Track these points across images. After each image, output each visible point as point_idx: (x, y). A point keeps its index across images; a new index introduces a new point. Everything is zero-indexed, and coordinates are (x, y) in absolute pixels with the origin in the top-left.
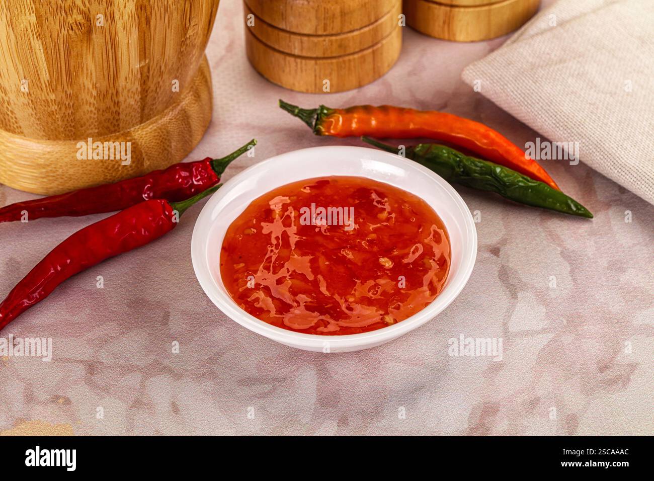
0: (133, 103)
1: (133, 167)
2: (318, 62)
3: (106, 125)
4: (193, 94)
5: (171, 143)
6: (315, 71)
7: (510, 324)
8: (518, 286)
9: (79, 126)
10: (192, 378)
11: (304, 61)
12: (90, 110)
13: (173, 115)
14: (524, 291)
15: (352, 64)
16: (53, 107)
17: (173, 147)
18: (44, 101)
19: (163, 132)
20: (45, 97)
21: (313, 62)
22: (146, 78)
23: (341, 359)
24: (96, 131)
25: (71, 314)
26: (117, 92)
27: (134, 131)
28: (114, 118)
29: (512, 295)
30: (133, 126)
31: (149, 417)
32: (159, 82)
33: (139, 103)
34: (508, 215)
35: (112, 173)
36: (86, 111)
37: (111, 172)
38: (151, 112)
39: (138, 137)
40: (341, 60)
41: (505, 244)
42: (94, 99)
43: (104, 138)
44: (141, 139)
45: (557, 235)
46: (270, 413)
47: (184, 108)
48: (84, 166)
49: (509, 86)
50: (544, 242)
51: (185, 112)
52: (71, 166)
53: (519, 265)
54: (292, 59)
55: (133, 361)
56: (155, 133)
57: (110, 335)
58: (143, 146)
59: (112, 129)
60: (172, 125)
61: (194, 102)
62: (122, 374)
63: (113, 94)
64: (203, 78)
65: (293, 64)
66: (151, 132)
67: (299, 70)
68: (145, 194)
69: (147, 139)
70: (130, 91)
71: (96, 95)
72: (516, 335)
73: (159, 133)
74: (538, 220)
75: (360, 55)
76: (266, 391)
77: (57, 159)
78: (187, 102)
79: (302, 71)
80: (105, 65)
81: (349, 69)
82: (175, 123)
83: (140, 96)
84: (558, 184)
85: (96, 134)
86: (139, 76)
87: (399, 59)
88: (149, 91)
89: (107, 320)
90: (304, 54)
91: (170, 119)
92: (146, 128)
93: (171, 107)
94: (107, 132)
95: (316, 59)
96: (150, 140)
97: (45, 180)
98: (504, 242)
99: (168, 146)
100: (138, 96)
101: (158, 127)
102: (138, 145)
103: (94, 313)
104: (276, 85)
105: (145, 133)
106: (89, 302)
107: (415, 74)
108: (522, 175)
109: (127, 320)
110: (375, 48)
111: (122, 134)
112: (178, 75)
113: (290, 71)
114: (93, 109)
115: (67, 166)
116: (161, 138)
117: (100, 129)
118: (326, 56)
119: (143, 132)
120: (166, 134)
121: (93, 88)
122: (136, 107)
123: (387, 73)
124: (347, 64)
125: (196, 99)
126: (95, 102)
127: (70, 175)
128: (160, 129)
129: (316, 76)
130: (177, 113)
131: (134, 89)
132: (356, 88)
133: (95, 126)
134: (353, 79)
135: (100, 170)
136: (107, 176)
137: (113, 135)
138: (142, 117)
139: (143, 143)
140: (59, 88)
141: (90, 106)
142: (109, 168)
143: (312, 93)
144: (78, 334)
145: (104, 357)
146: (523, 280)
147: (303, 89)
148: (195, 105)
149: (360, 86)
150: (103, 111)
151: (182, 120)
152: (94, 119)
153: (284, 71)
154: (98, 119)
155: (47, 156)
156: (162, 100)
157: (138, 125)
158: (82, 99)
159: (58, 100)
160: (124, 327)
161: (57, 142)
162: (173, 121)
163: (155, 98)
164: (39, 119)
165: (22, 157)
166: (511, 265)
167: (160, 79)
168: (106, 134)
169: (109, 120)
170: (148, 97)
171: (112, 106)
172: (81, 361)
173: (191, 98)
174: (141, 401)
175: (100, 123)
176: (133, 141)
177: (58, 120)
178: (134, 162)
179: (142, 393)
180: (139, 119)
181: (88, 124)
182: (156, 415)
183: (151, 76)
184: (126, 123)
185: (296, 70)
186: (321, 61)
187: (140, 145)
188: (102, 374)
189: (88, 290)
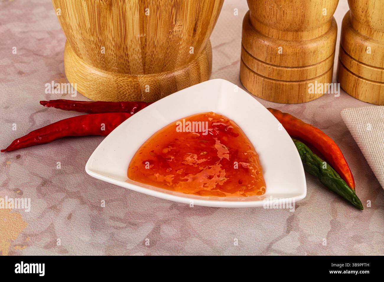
0: (137, 58)
1: (135, 97)
2: (265, 80)
3: (122, 66)
4: (184, 71)
6: (263, 84)
7: (274, 244)
8: (294, 228)
9: (107, 62)
10: (89, 206)
11: (258, 77)
12: (112, 53)
13: (166, 77)
14: (296, 231)
15: (284, 87)
16: (93, 46)
18: (88, 40)
19: (156, 84)
20: (89, 38)
21: (263, 79)
22: (144, 45)
23: (171, 226)
24: (117, 69)
25: (55, 155)
26: (127, 48)
27: (139, 77)
28: (126, 64)
29: (287, 231)
30: (139, 73)
31: (54, 215)
32: (153, 52)
33: (141, 60)
35: (122, 97)
36: (109, 53)
37: (122, 95)
38: (150, 69)
39: (141, 81)
40: (278, 82)
41: (304, 205)
42: (114, 47)
43: (122, 75)
44: (143, 83)
45: (336, 211)
46: (115, 238)
48: (108, 87)
50: (326, 212)
51: (175, 79)
52: (101, 85)
53: (302, 218)
54: (252, 74)
55: (67, 188)
56: (152, 83)
57: (66, 171)
59: (126, 70)
60: (164, 83)
62: (57, 191)
63: (124, 48)
65: (253, 78)
66: (149, 81)
69: (146, 84)
70: (135, 50)
71: (114, 45)
72: (273, 251)
73: (154, 83)
74: (332, 200)
76: (121, 226)
77: (96, 78)
78: (178, 74)
79: (256, 83)
80: (119, 28)
85: (117, 71)
86: (140, 42)
88: (147, 55)
90: (259, 73)
91: (163, 78)
92: (147, 78)
93: (166, 72)
94: (123, 72)
95: (264, 77)
99: (159, 93)
100: (140, 55)
101: (154, 80)
102: (139, 85)
105: (145, 80)
106: (68, 153)
107: (323, 108)
110: (301, 83)
111: (132, 77)
112: (168, 52)
114: (114, 54)
115: (99, 84)
116: (155, 87)
117: (119, 68)
120: (159, 86)
121: (112, 40)
122: (140, 62)
125: (185, 74)
126: (114, 50)
127: (100, 90)
128: (156, 82)
129: (263, 88)
130: (169, 77)
131: (137, 49)
132: (285, 103)
133: (115, 65)
134: (284, 98)
135: (116, 92)
136: (119, 97)
137: (127, 75)
138: (144, 69)
140: (95, 34)
141: (112, 51)
142: (121, 93)
145: (55, 180)
146: (299, 226)
147: (256, 94)
149: (288, 103)
150: (119, 57)
151: (172, 82)
152: (114, 60)
154: (117, 61)
155: (92, 76)
157: (142, 74)
158: (107, 45)
159: (95, 41)
161: (98, 69)
162: (165, 80)
163: (152, 61)
164: (87, 51)
165: (80, 72)
166: (298, 216)
167: (154, 50)
168: (122, 73)
169: (123, 64)
170: (147, 58)
171: (124, 56)
172: (42, 178)
173: (182, 73)
174: (56, 207)
175: (118, 64)
176: (137, 82)
177: (96, 55)
178: (135, 95)
179: (60, 204)
180: (143, 71)
181: (112, 62)
182: (58, 216)
183: (147, 45)
184: (134, 70)
185: (254, 82)
186: (267, 80)
187: (141, 86)
188: (48, 188)
189: (72, 147)
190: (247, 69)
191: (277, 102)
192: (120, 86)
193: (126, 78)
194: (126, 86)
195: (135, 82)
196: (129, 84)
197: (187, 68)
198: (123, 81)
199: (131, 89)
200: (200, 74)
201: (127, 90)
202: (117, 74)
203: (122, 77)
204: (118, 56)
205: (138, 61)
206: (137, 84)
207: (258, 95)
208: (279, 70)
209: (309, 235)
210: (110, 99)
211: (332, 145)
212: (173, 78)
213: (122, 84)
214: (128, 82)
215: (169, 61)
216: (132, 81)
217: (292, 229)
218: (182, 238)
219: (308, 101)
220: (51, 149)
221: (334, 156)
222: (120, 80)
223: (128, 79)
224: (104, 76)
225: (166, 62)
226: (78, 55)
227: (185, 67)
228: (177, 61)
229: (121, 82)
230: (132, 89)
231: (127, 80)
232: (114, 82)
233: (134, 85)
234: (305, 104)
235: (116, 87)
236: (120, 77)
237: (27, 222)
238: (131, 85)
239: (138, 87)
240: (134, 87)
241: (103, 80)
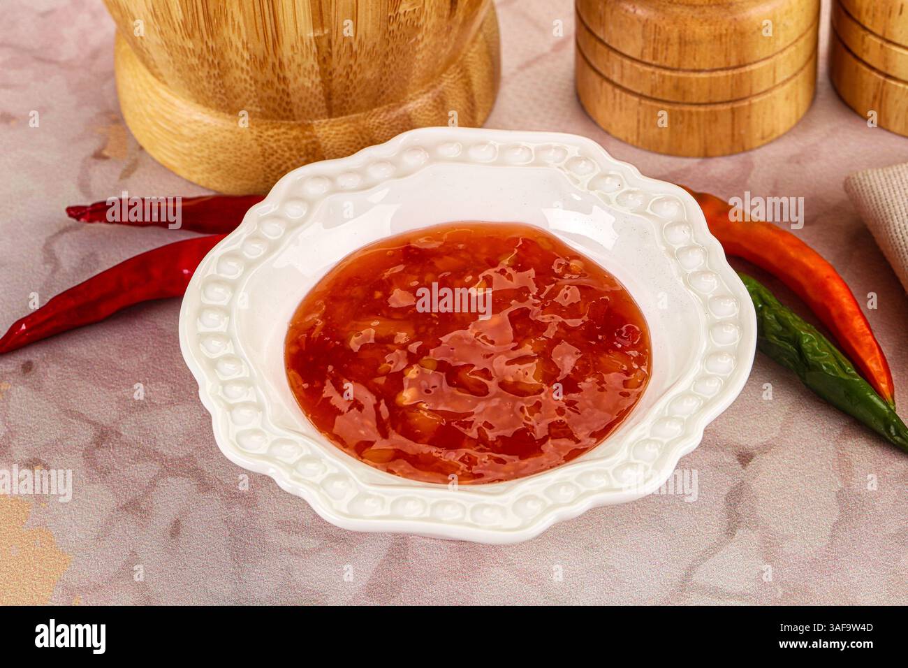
0: (308, 84)
2: (643, 101)
3: (271, 105)
4: (432, 97)
6: (638, 113)
7: (698, 570)
8: (746, 519)
9: (232, 96)
10: (221, 495)
11: (624, 94)
13: (386, 119)
14: (750, 529)
15: (694, 118)
16: (193, 60)
18: (180, 47)
19: (363, 139)
20: (181, 43)
21: (636, 99)
22: (326, 55)
24: (259, 110)
25: (121, 355)
26: (281, 63)
27: (318, 125)
28: (281, 99)
29: (728, 530)
30: (316, 117)
31: (135, 529)
32: (351, 66)
33: (320, 88)
34: (798, 411)
36: (237, 77)
37: (275, 173)
38: (345, 105)
39: (323, 135)
40: (677, 108)
41: (765, 453)
42: (248, 64)
43: (272, 123)
44: (327, 140)
45: (850, 464)
47: (408, 112)
48: (239, 154)
50: (824, 468)
51: (410, 120)
52: (220, 150)
53: (765, 490)
54: (609, 87)
55: (161, 447)
56: (350, 136)
57: (153, 400)
58: (328, 150)
59: (282, 113)
60: (382, 133)
61: (430, 108)
62: (137, 458)
65: (611, 96)
66: (344, 134)
67: (617, 107)
69: (335, 142)
70: (302, 67)
71: (248, 58)
72: (698, 588)
73: (357, 138)
74: (837, 432)
75: (709, 108)
76: (307, 548)
77: (204, 133)
78: (417, 106)
79: (621, 109)
80: (259, 20)
81: (689, 126)
82: (388, 131)
83: (319, 79)
84: (896, 392)
85: (258, 114)
86: (314, 49)
87: (789, 133)
88: (334, 75)
89: (162, 378)
90: (625, 84)
91: (379, 123)
92: (337, 126)
93: (386, 107)
94: (276, 116)
95: (641, 96)
96: (341, 145)
97: (187, 158)
98: (766, 448)
100: (316, 76)
101: (357, 130)
102: (319, 146)
103: (150, 364)
105: (334, 132)
106: (154, 347)
107: (798, 162)
108: (841, 358)
110: (736, 105)
111: (300, 125)
112: (387, 63)
113: (607, 104)
114: (248, 78)
115: (215, 147)
117: (264, 109)
118: (654, 96)
119: (332, 130)
121: (243, 48)
122: (317, 92)
123: (759, 147)
124: (687, 117)
125: (435, 104)
126: (249, 69)
127: (218, 161)
128: (360, 133)
129: (639, 121)
130: (394, 116)
131: (308, 66)
132: (698, 157)
133: (254, 102)
134: (695, 142)
135: (260, 167)
136: (269, 177)
137: (286, 122)
138: (329, 108)
139: (329, 146)
140: (197, 34)
141: (242, 72)
142: (273, 167)
143: (632, 145)
144: (113, 386)
145: (128, 428)
146: (758, 513)
147: (622, 135)
148: (432, 114)
149: (706, 155)
150: (263, 84)
152: (251, 92)
153: (599, 101)
154: (257, 95)
155: (194, 127)
156: (362, 93)
157: (325, 118)
158: (230, 60)
159: (198, 51)
160: (177, 395)
161: (209, 111)
162: (385, 126)
163: (348, 86)
164: (179, 70)
165: (163, 117)
166: (755, 486)
167: (352, 62)
168: (274, 118)
169: (274, 99)
170: (334, 83)
171: (276, 80)
172: (95, 424)
173: (427, 102)
174: (138, 503)
175: (261, 100)
176: (314, 139)
177: (202, 80)
179: (146, 494)
180: (325, 110)
181: (244, 97)
182: (146, 529)
183: (334, 54)
184: (303, 111)
185: (614, 105)
186: (648, 103)
187: (324, 148)
188: (111, 450)
189: (161, 329)
190: (593, 74)
191: (677, 155)
192: (271, 151)
193: (283, 130)
194: (286, 149)
195: (306, 138)
196: (293, 145)
197: (440, 88)
198: (276, 137)
199: (298, 157)
200: (472, 96)
201: (287, 161)
202: (260, 121)
203: (273, 128)
204: (260, 83)
205: (313, 90)
206: (314, 143)
207: (627, 138)
208: (679, 79)
209: (786, 538)
210: (245, 182)
211: (828, 280)
212: (406, 118)
213: (274, 145)
214: (289, 139)
215: (392, 82)
216: (301, 136)
217: (739, 522)
218: (464, 570)
219: (757, 145)
220: (108, 339)
221: (834, 312)
222: (268, 136)
223: (289, 132)
224: (226, 128)
225: (385, 86)
226: (153, 74)
227: (434, 87)
228: (413, 77)
229: (272, 140)
230: (301, 156)
231: (285, 136)
232: (253, 142)
233: (306, 146)
234: (752, 153)
235: (259, 153)
236: (268, 128)
237: (71, 554)
238: (299, 146)
239: (315, 149)
240: (307, 150)
241: (224, 137)
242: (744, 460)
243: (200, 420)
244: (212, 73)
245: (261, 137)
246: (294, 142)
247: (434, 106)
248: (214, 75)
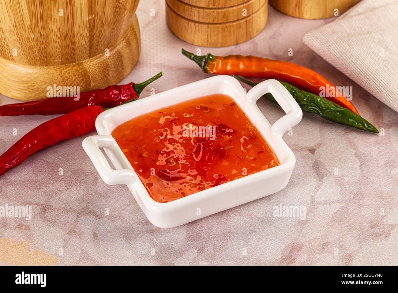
0: (84, 43)
1: (84, 86)
2: (209, 26)
3: (66, 57)
4: (126, 42)
5: (109, 72)
6: (207, 32)
7: (316, 196)
8: (325, 173)
9: (49, 56)
11: (200, 25)
12: (56, 46)
13: (111, 54)
14: (328, 176)
15: (232, 28)
16: (33, 43)
17: (110, 75)
18: (27, 38)
19: (104, 65)
20: (28, 36)
21: (206, 26)
22: (92, 27)
24: (60, 61)
25: (36, 175)
26: (74, 35)
27: (85, 63)
28: (71, 53)
29: (320, 179)
30: (84, 59)
31: (78, 240)
32: (101, 31)
33: (88, 44)
34: (323, 129)
36: (53, 46)
38: (96, 51)
39: (88, 66)
40: (224, 25)
41: (319, 147)
42: (59, 39)
43: (65, 66)
44: (90, 68)
45: (354, 143)
46: (155, 242)
47: (119, 50)
48: (52, 83)
49: (332, 47)
50: (345, 147)
51: (120, 53)
52: (43, 83)
53: (326, 161)
54: (192, 24)
55: (72, 206)
56: (99, 65)
57: (59, 189)
58: (91, 72)
59: (71, 60)
60: (110, 61)
61: (126, 47)
62: (64, 213)
63: (70, 36)
64: (133, 32)
65: (193, 27)
66: (96, 64)
67: (197, 31)
68: (89, 104)
69: (93, 69)
70: (82, 35)
71: (60, 36)
72: (319, 203)
73: (101, 65)
74: (343, 133)
75: (237, 22)
77: (35, 78)
78: (121, 47)
79: (199, 32)
80: (66, 16)
81: (230, 32)
82: (112, 59)
83: (88, 39)
84: (358, 111)
85: (60, 63)
86: (88, 25)
87: (265, 28)
88: (94, 36)
90: (201, 20)
91: (109, 56)
92: (93, 61)
93: (110, 49)
94: (67, 62)
95: (208, 24)
96: (95, 69)
97: (27, 91)
98: (319, 145)
99: (107, 74)
100: (87, 39)
101: (101, 61)
102: (87, 72)
103: (50, 176)
104: (183, 40)
105: (92, 64)
106: (48, 169)
107: (274, 38)
108: (334, 104)
109: (71, 181)
110: (247, 19)
111: (77, 64)
112: (114, 27)
113: (191, 31)
114: (58, 46)
115: (41, 83)
116: (103, 69)
117: (63, 59)
118: (215, 22)
119: (91, 63)
120: (106, 66)
121: (58, 31)
122: (86, 46)
123: (256, 36)
124: (229, 28)
125: (127, 45)
126: (59, 41)
127: (43, 89)
128: (102, 62)
129: (208, 35)
130: (114, 53)
131: (84, 34)
132: (234, 45)
133: (59, 57)
134: (232, 39)
137: (71, 64)
138: (90, 53)
139: (91, 71)
140: (36, 30)
141: (56, 44)
143: (205, 47)
144: (38, 188)
145: (54, 202)
146: (328, 169)
147: (200, 44)
148: (127, 49)
149: (237, 44)
150: (65, 47)
151: (117, 58)
152: (59, 52)
153: (187, 32)
154: (61, 53)
155: (29, 76)
156: (104, 43)
157: (87, 59)
158: (51, 39)
159: (36, 38)
160: (68, 185)
161: (35, 67)
162: (111, 58)
163: (99, 41)
164: (24, 51)
165: (13, 76)
166: (321, 160)
167: (102, 29)
169: (68, 53)
170: (94, 40)
171: (70, 44)
172: (39, 204)
173: (124, 44)
174: (74, 230)
175: (62, 55)
176: (84, 69)
177: (36, 52)
178: (84, 83)
179: (75, 226)
180: (89, 55)
181: (55, 56)
182: (82, 239)
183: (96, 26)
184: (79, 57)
185: (195, 31)
186: (211, 26)
187: (89, 72)
188: (51, 213)
189: (47, 161)
191: (226, 46)
192: (67, 79)
193: (70, 68)
194: (73, 76)
195: (81, 69)
196: (76, 74)
198: (68, 72)
199: (78, 78)
201: (74, 81)
202: (61, 66)
203: (66, 68)
204: (63, 47)
206: (84, 70)
207: (202, 44)
209: (344, 176)
212: (118, 53)
213: (68, 76)
214: (74, 71)
215: (114, 37)
216: (78, 69)
217: (322, 175)
222: (64, 72)
223: (73, 68)
224: (45, 73)
225: (111, 39)
227: (126, 37)
228: (121, 33)
229: (66, 73)
230: (80, 78)
231: (72, 70)
232: (58, 76)
233: (81, 73)
234: (254, 39)
235: (61, 80)
236: (64, 68)
237: (56, 256)
238: (78, 73)
239: (85, 73)
240: (82, 75)
241: (45, 77)
242: (312, 152)
243: (83, 192)
244: (41, 48)
245: (61, 73)
246: (76, 72)
247: (127, 46)
248: (42, 48)
